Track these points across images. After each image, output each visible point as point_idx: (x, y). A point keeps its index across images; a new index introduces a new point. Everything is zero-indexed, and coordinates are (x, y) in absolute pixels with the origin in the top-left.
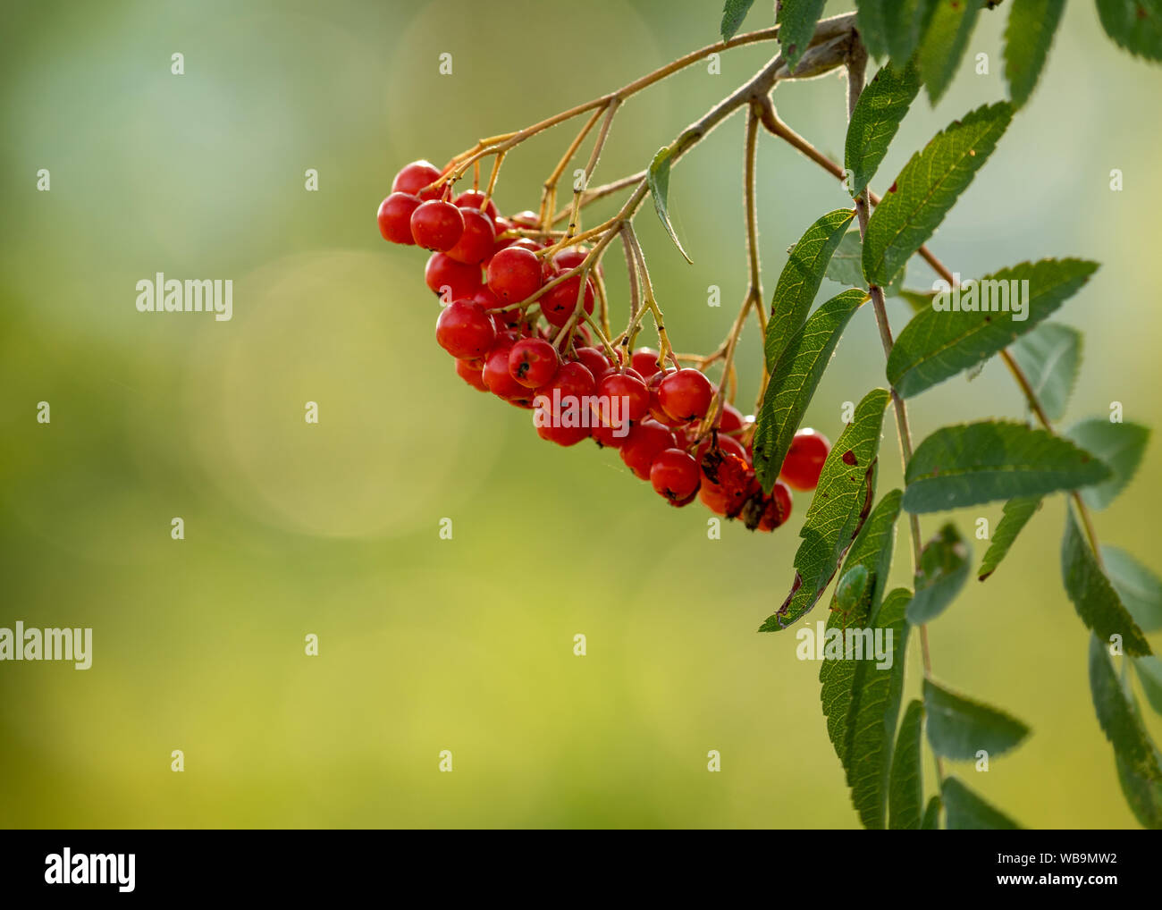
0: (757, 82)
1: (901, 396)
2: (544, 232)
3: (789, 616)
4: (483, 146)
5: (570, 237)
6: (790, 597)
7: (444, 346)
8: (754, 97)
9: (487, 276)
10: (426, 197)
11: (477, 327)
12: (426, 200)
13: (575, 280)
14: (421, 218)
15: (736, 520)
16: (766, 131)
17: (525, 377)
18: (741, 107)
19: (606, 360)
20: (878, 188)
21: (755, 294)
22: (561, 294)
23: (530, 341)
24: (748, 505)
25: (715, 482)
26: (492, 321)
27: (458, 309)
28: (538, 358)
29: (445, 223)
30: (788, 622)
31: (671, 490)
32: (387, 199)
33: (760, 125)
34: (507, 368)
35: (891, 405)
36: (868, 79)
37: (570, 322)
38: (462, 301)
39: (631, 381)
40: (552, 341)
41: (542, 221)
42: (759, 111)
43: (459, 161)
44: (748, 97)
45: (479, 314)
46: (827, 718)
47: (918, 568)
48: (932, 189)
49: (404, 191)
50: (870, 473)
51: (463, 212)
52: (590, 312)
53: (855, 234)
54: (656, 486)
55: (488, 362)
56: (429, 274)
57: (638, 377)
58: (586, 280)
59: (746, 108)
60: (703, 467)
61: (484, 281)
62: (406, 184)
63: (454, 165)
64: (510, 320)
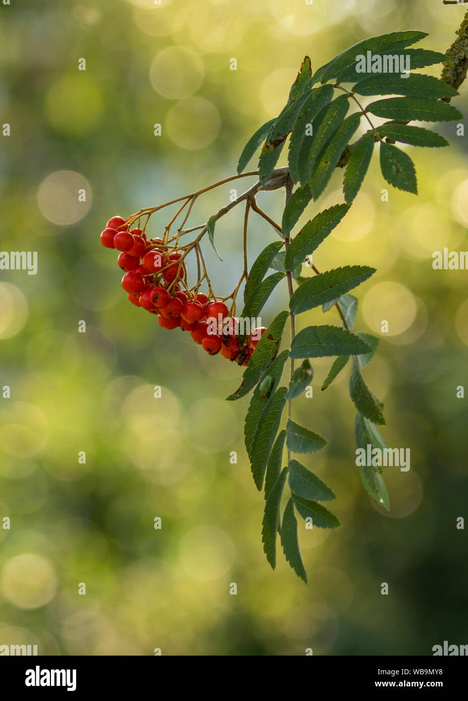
0: (250, 191)
1: (294, 314)
2: (165, 245)
3: (238, 396)
4: (142, 211)
5: (176, 248)
6: (240, 388)
7: (125, 289)
8: (249, 197)
9: (141, 262)
10: (120, 230)
11: (138, 282)
12: (120, 231)
13: (177, 265)
14: (118, 238)
15: (234, 362)
16: (253, 210)
17: (156, 302)
18: (244, 201)
19: (187, 297)
20: (294, 233)
21: (245, 273)
22: (171, 270)
23: (158, 288)
24: (240, 355)
25: (227, 346)
26: (144, 280)
27: (130, 275)
28: (161, 295)
29: (127, 241)
30: (237, 398)
31: (210, 348)
32: (104, 231)
33: (251, 208)
34: (149, 299)
35: (289, 317)
36: (293, 192)
37: (174, 281)
38: (132, 271)
39: (197, 305)
40: (167, 288)
41: (164, 241)
42: (250, 202)
43: (133, 216)
44: (247, 197)
45: (139, 277)
46: (245, 436)
47: (292, 380)
48: (314, 235)
49: (111, 227)
50: (278, 343)
51: (134, 236)
52: (182, 278)
53: (283, 253)
54: (204, 347)
55: (142, 295)
56: (119, 260)
57: (199, 303)
58: (181, 265)
59: (245, 201)
60: (223, 340)
61: (140, 264)
62: (111, 225)
63: (131, 218)
64: (150, 279)
